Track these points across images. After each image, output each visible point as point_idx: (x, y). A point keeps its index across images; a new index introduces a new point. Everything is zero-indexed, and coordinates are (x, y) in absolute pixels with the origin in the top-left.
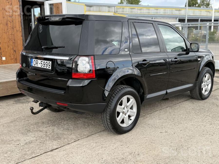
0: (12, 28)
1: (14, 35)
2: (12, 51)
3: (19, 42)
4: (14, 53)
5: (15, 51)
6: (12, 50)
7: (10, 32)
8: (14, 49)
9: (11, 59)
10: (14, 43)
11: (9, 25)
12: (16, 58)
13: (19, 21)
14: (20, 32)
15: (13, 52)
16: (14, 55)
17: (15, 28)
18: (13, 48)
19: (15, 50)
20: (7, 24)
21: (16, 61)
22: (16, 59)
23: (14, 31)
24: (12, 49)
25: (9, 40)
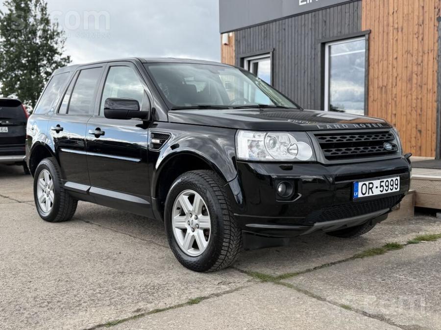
0: (420, 86)
1: (421, 99)
2: (414, 131)
3: (430, 112)
4: (419, 134)
5: (420, 131)
6: (415, 129)
7: (414, 94)
8: (419, 127)
9: (411, 147)
10: (420, 115)
11: (414, 81)
12: (420, 145)
13: (433, 71)
14: (435, 92)
15: (416, 132)
16: (418, 140)
17: (426, 86)
18: (417, 125)
19: (420, 129)
20: (410, 80)
21: (419, 152)
22: (420, 147)
23: (422, 92)
24: (414, 127)
25: (412, 111)
